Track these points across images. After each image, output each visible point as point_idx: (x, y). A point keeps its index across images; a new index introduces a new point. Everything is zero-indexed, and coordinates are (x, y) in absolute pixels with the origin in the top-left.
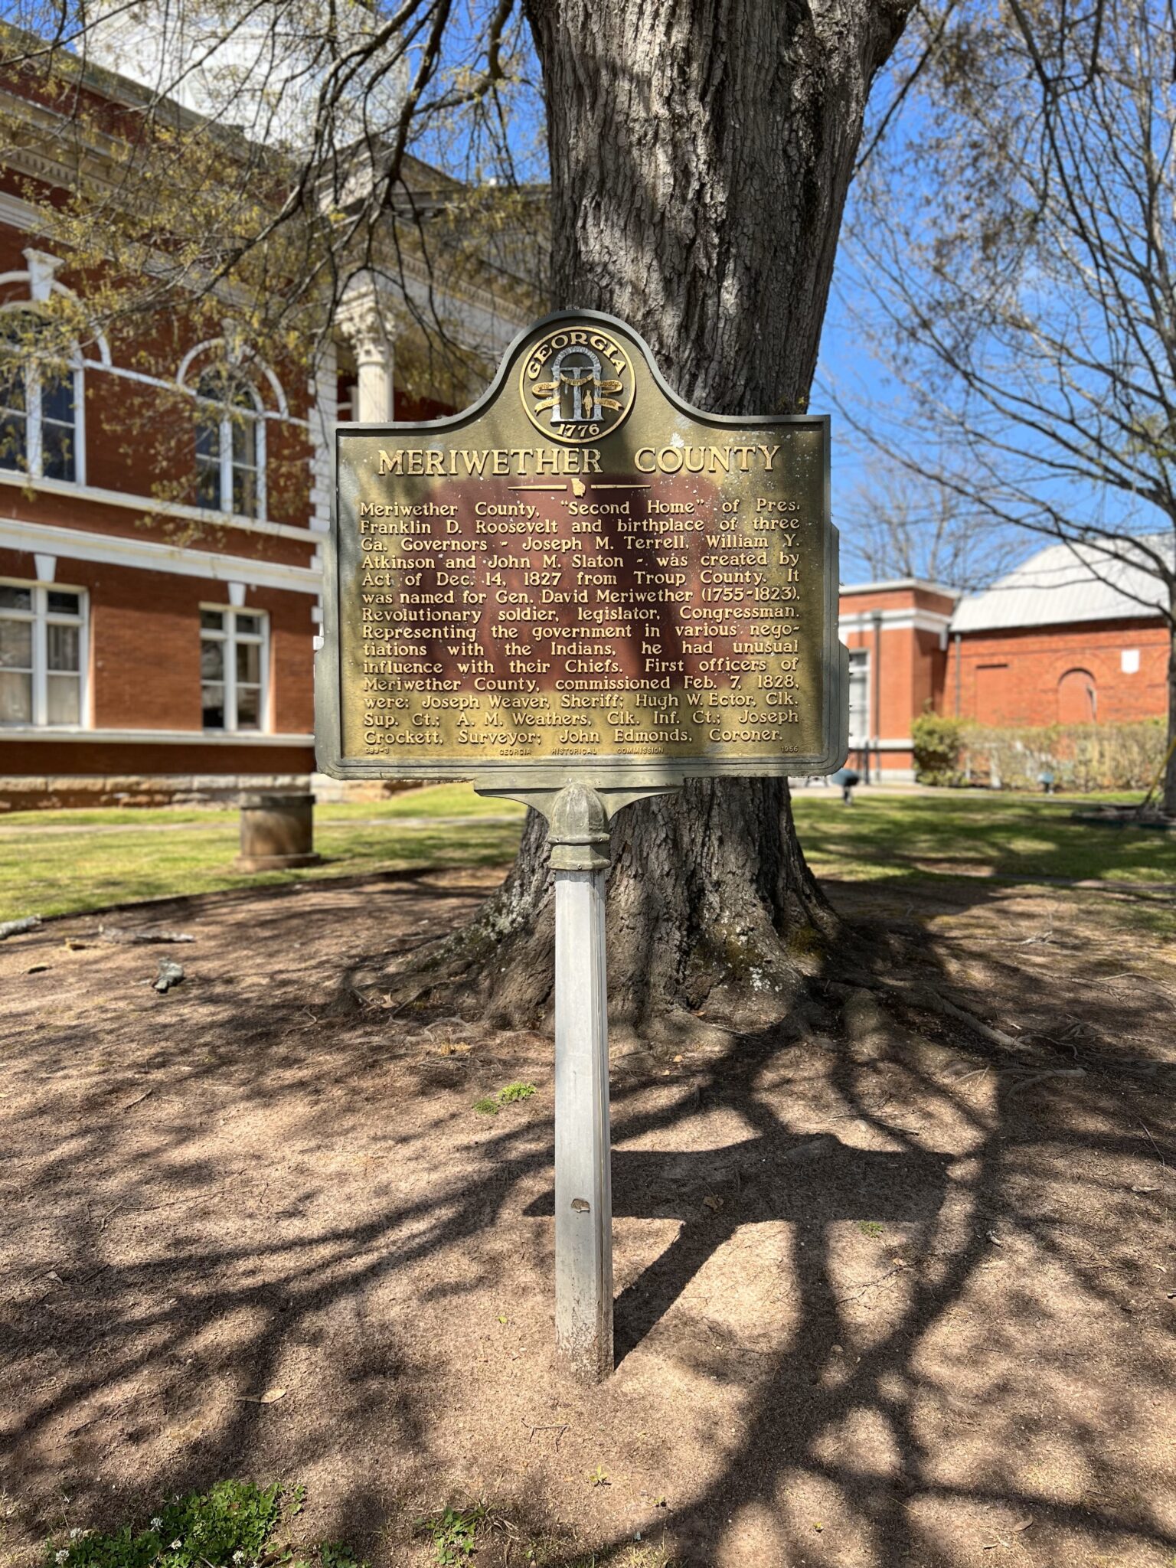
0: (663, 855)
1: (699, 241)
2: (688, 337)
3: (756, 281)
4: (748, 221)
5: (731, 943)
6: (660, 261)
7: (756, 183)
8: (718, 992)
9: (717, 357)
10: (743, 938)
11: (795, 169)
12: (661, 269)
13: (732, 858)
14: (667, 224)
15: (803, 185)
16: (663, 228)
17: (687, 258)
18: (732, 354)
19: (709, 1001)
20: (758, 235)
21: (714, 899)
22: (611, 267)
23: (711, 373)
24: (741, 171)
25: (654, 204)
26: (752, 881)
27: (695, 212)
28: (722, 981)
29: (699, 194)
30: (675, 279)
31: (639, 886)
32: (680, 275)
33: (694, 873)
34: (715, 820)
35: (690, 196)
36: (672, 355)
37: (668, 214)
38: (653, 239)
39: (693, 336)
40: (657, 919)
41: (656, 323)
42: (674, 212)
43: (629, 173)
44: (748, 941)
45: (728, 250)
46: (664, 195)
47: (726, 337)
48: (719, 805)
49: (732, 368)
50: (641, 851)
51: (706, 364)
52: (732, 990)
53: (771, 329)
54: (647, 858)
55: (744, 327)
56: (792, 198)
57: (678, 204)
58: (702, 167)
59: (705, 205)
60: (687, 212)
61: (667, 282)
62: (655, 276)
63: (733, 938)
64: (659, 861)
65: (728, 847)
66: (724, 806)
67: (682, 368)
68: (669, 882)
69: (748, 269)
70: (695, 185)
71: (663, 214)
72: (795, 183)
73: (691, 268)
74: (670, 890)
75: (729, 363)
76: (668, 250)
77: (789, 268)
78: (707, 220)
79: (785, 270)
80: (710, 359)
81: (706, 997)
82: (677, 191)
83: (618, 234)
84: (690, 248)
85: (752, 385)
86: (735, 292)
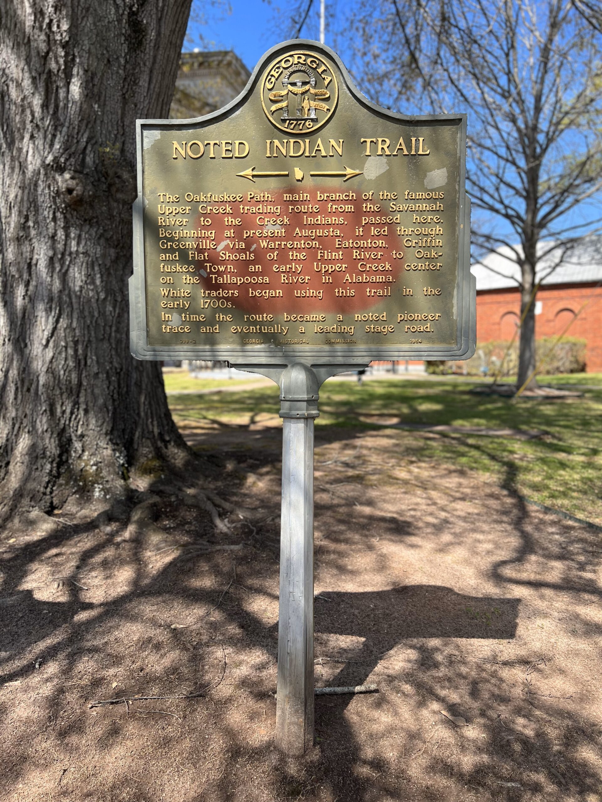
0: (44, 419)
1: (51, 54)
2: (48, 112)
3: (92, 78)
4: (86, 42)
5: (87, 471)
6: (29, 66)
7: (91, 20)
8: (73, 499)
9: (67, 124)
10: (94, 468)
11: (121, 12)
12: (30, 71)
13: (94, 421)
14: (32, 44)
15: (129, 22)
16: (30, 46)
17: (44, 64)
18: (76, 123)
19: (67, 504)
20: (93, 50)
21: (78, 445)
22: (7, 71)
23: (63, 133)
24: (79, 12)
25: (25, 32)
26: (106, 434)
27: (48, 37)
28: (75, 493)
29: (50, 25)
30: (38, 78)
31: (31, 438)
32: (40, 74)
33: (64, 430)
34: (82, 399)
35: (44, 27)
36: (39, 123)
37: (31, 38)
38: (24, 53)
39: (51, 112)
40: (37, 457)
41: (29, 103)
42: (36, 37)
43: (13, 14)
44: (97, 470)
45: (73, 60)
46: (29, 26)
47: (72, 112)
48: (86, 390)
49: (76, 131)
50: (33, 418)
51: (59, 128)
52: (81, 497)
53: (108, 108)
54: (36, 421)
55: (85, 106)
56: (120, 29)
57: (36, 31)
58: (51, 9)
59: (53, 32)
60: (43, 37)
61: (34, 79)
62: (27, 75)
63: (88, 468)
64: (42, 424)
65: (91, 414)
66: (89, 391)
67: (46, 131)
68: (48, 435)
69: (86, 71)
70: (47, 21)
71: (29, 37)
72: (122, 20)
73: (46, 71)
74: (47, 441)
75: (74, 128)
76: (33, 59)
77: (121, 71)
78: (56, 41)
79: (118, 72)
80: (62, 125)
81: (65, 502)
82: (37, 24)
83: (10, 51)
84: (45, 57)
85: (93, 142)
86: (79, 85)
